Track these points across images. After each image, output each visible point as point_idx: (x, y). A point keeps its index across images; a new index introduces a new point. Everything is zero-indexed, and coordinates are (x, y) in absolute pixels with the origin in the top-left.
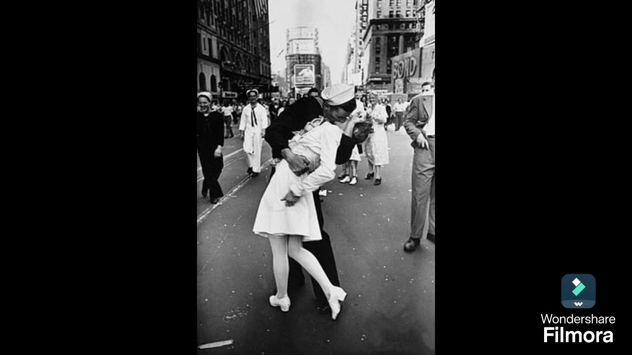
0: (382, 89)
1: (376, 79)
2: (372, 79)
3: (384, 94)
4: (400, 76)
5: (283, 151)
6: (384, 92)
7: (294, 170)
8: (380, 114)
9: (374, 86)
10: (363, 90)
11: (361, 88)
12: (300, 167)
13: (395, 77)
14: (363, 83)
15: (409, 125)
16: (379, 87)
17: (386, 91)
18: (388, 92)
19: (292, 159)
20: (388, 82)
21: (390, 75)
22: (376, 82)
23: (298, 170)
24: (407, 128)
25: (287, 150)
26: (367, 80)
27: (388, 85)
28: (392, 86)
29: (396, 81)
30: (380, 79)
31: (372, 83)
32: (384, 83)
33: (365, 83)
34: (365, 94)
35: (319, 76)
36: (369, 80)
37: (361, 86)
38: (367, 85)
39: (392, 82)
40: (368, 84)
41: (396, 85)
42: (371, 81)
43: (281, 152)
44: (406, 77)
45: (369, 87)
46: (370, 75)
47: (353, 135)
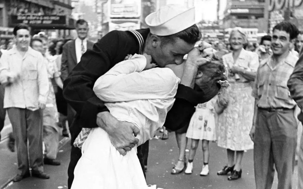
0: (249, 27)
1: (239, 11)
2: (234, 11)
3: (253, 35)
4: (278, 6)
5: (99, 115)
6: (252, 33)
7: (119, 145)
8: (249, 65)
9: (236, 22)
10: (218, 28)
11: (215, 25)
12: (128, 140)
13: (270, 8)
14: (218, 17)
15: (296, 85)
16: (245, 24)
17: (256, 30)
18: (259, 32)
19: (115, 127)
20: (258, 16)
21: (262, 4)
22: (240, 16)
23: (124, 144)
24: (292, 89)
25: (105, 113)
26: (225, 12)
27: (260, 20)
28: (266, 23)
29: (272, 13)
30: (246, 11)
31: (234, 17)
32: (253, 17)
33: (221, 18)
34: (222, 34)
35: (149, 4)
36: (229, 11)
37: (214, 23)
38: (224, 20)
39: (266, 16)
40: (227, 18)
41: (271, 20)
42: (232, 14)
43: (95, 117)
44: (288, 9)
45: (227, 23)
46: (230, 4)
47: (196, 85)
